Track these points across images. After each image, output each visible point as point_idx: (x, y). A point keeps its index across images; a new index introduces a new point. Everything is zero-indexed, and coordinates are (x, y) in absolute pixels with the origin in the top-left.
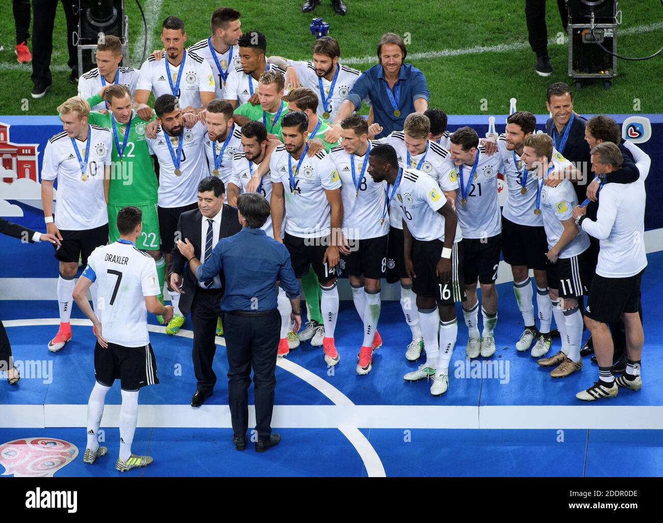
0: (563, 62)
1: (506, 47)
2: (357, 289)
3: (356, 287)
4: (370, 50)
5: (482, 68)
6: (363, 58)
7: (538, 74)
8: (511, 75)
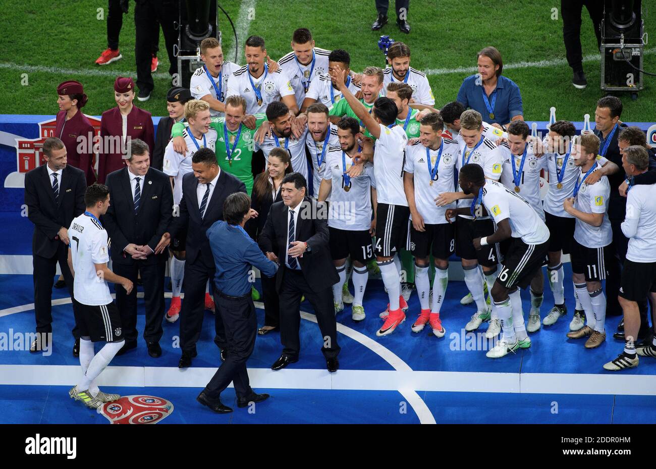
0: (597, 76)
1: (548, 63)
2: (422, 268)
3: (421, 267)
4: (430, 64)
5: (526, 80)
6: (424, 70)
7: (575, 87)
8: (551, 87)
